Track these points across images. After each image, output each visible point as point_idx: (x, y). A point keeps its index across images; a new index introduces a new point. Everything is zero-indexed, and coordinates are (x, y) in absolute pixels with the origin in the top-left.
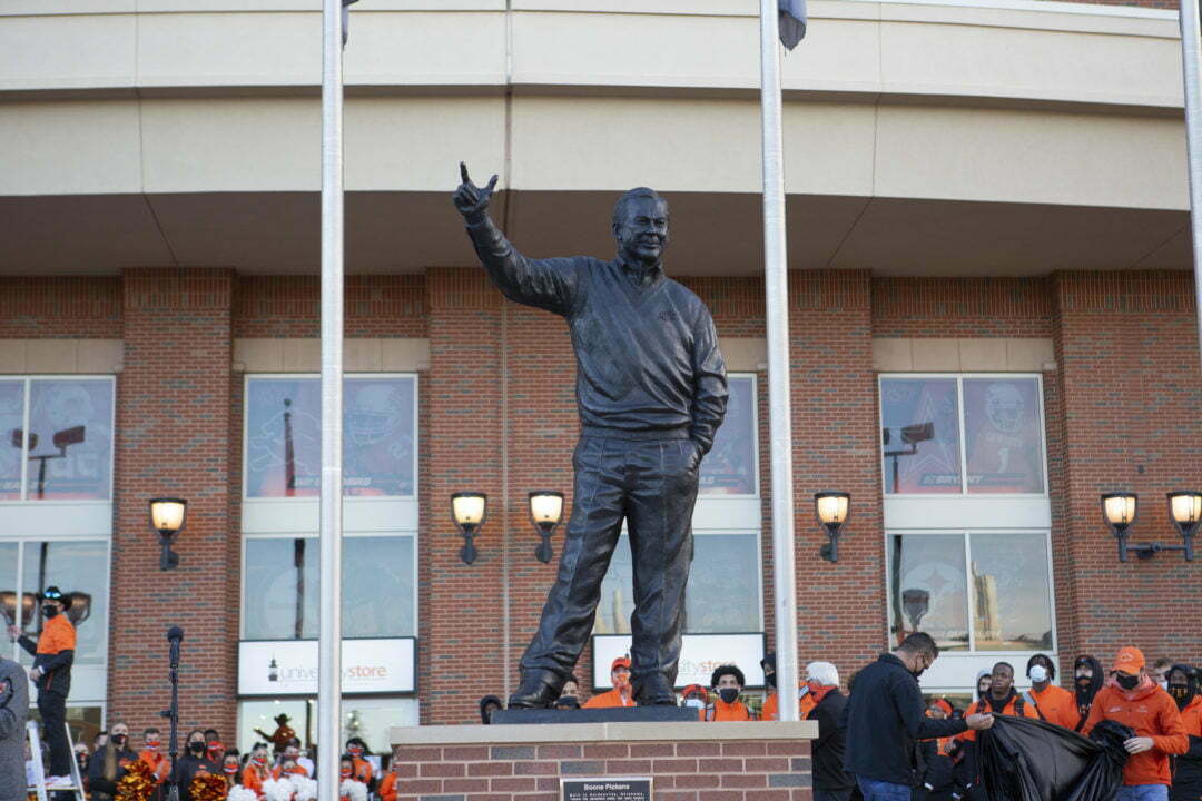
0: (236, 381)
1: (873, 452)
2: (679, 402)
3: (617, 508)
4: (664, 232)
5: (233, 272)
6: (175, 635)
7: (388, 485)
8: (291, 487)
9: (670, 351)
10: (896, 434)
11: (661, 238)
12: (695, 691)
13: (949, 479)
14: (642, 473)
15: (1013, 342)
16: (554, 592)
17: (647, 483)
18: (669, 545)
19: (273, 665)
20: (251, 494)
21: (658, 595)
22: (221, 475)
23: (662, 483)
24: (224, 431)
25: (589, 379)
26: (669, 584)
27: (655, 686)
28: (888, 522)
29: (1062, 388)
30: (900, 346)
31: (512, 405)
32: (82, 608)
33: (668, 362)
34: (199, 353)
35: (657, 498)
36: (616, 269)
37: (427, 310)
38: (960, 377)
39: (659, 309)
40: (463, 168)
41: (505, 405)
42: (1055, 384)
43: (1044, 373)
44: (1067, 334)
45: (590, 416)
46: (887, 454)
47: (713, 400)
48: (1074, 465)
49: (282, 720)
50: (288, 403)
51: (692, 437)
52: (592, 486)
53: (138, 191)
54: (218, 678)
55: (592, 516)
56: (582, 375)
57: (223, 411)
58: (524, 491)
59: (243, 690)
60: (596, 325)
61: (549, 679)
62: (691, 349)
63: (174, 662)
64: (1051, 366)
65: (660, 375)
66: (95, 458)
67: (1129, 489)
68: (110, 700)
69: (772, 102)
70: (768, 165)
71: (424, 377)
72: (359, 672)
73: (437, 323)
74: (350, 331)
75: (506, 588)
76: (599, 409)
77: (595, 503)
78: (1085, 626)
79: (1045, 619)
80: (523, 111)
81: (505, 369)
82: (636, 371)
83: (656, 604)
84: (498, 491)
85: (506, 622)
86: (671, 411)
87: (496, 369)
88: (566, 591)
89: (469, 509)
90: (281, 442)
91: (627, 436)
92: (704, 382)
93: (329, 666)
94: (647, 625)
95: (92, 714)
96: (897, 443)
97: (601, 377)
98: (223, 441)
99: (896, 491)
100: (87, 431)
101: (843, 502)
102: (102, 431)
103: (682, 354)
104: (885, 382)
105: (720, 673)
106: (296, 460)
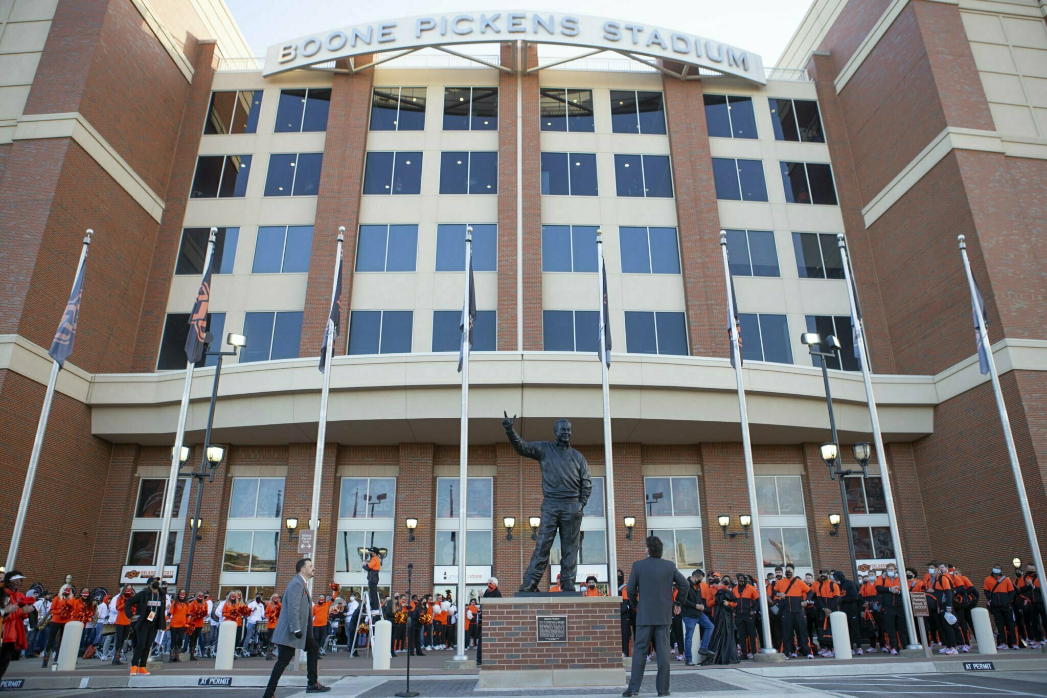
0: (434, 480)
1: (643, 503)
2: (576, 489)
3: (555, 524)
4: (570, 433)
5: (434, 444)
6: (410, 566)
7: (484, 515)
8: (452, 515)
9: (573, 472)
10: (650, 497)
11: (569, 435)
12: (582, 584)
13: (667, 512)
14: (564, 513)
15: (688, 466)
16: (534, 553)
17: (566, 516)
18: (573, 537)
19: (445, 574)
20: (439, 517)
21: (569, 553)
22: (429, 510)
23: (570, 516)
24: (430, 496)
25: (545, 481)
26: (572, 549)
27: (569, 584)
28: (648, 527)
29: (704, 481)
30: (651, 467)
31: (524, 487)
32: (384, 553)
33: (572, 476)
34: (423, 470)
35: (569, 521)
36: (555, 445)
37: (496, 456)
38: (671, 477)
39: (569, 458)
40: (505, 412)
41: (521, 487)
42: (701, 479)
43: (698, 476)
44: (705, 463)
45: (546, 494)
46: (647, 503)
47: (587, 488)
48: (709, 506)
49: (448, 592)
50: (451, 486)
51: (580, 501)
52: (547, 517)
53: (405, 418)
54: (427, 578)
55: (547, 527)
56: (544, 480)
57: (430, 489)
58: (527, 516)
59: (435, 582)
60: (548, 463)
61: (533, 582)
62: (579, 472)
63: (410, 575)
64: (700, 474)
65: (569, 480)
66: (389, 504)
67: (726, 514)
68: (392, 584)
69: (606, 388)
70: (605, 410)
71: (495, 478)
72: (473, 576)
73: (499, 460)
74: (470, 463)
75: (522, 549)
76: (549, 491)
77: (548, 523)
78: (714, 560)
79: (701, 558)
80: (528, 392)
81: (521, 475)
82: (562, 478)
83: (568, 557)
84: (519, 516)
85: (522, 561)
86: (573, 492)
87: (518, 476)
88: (538, 552)
89: (509, 522)
90: (449, 500)
91: (559, 500)
92: (584, 482)
93: (462, 575)
94: (566, 564)
95: (387, 589)
96: (651, 499)
97: (550, 480)
98: (430, 499)
99: (651, 516)
100: (387, 495)
101: (633, 519)
102: (392, 495)
103: (576, 473)
104: (646, 479)
105: (589, 579)
106: (454, 506)
